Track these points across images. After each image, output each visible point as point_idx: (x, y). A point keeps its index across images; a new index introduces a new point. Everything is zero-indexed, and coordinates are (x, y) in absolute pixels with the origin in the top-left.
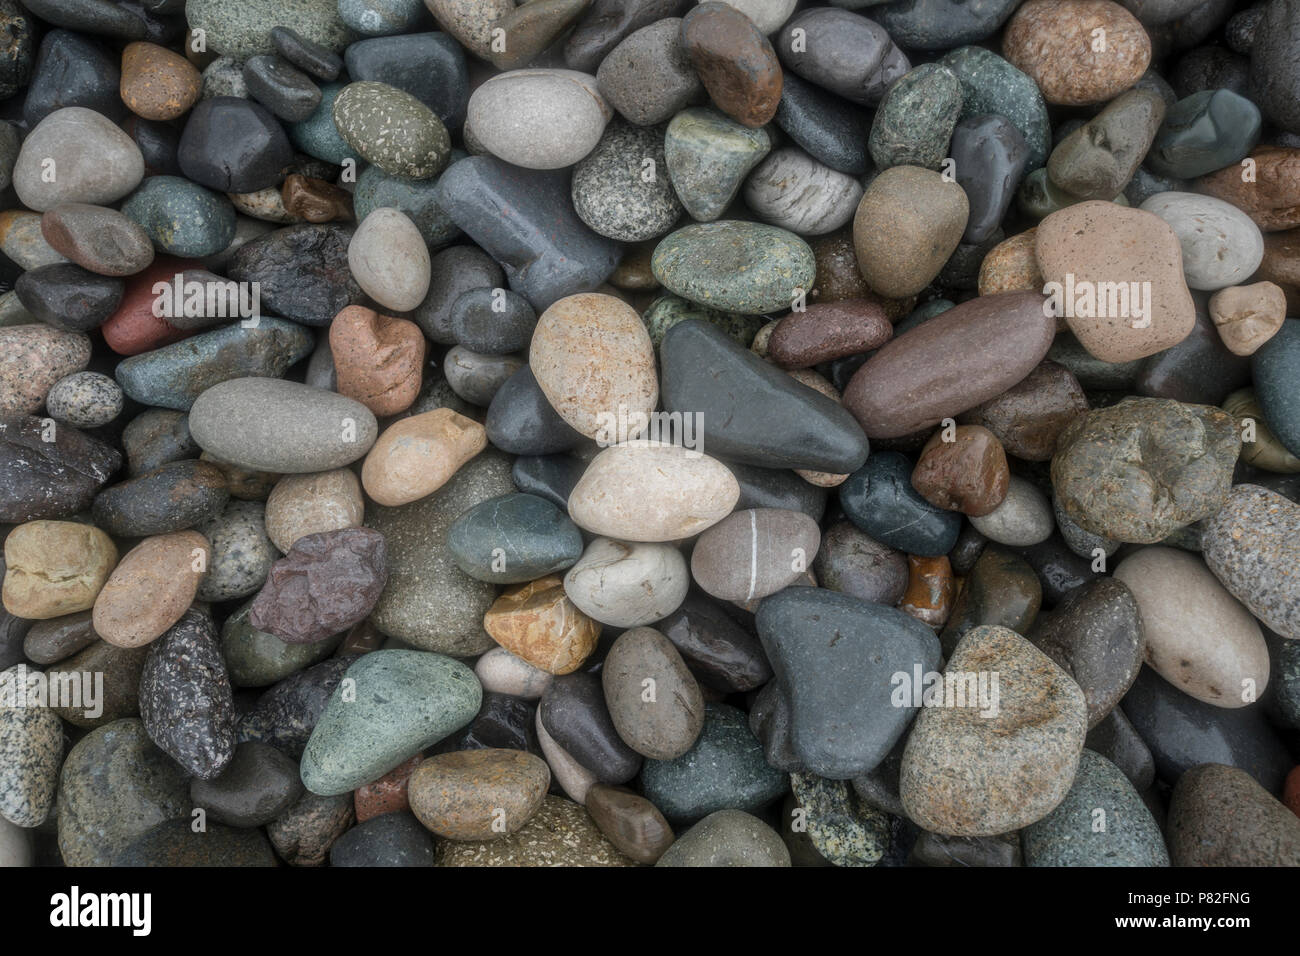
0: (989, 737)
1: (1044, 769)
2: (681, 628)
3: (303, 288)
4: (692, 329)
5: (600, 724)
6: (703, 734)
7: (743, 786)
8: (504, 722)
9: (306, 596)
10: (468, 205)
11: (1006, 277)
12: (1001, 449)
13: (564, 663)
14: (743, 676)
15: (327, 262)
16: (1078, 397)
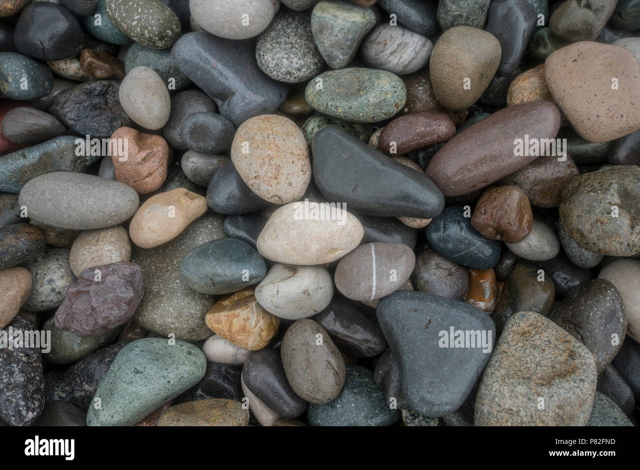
0: (533, 387)
1: (572, 407)
2: (330, 319)
3: (93, 118)
4: (330, 131)
5: (280, 381)
6: (345, 385)
7: (372, 418)
8: (221, 381)
9: (89, 307)
10: (190, 61)
11: (526, 94)
12: (527, 200)
13: (256, 343)
14: (369, 348)
15: (109, 102)
16: (572, 167)
